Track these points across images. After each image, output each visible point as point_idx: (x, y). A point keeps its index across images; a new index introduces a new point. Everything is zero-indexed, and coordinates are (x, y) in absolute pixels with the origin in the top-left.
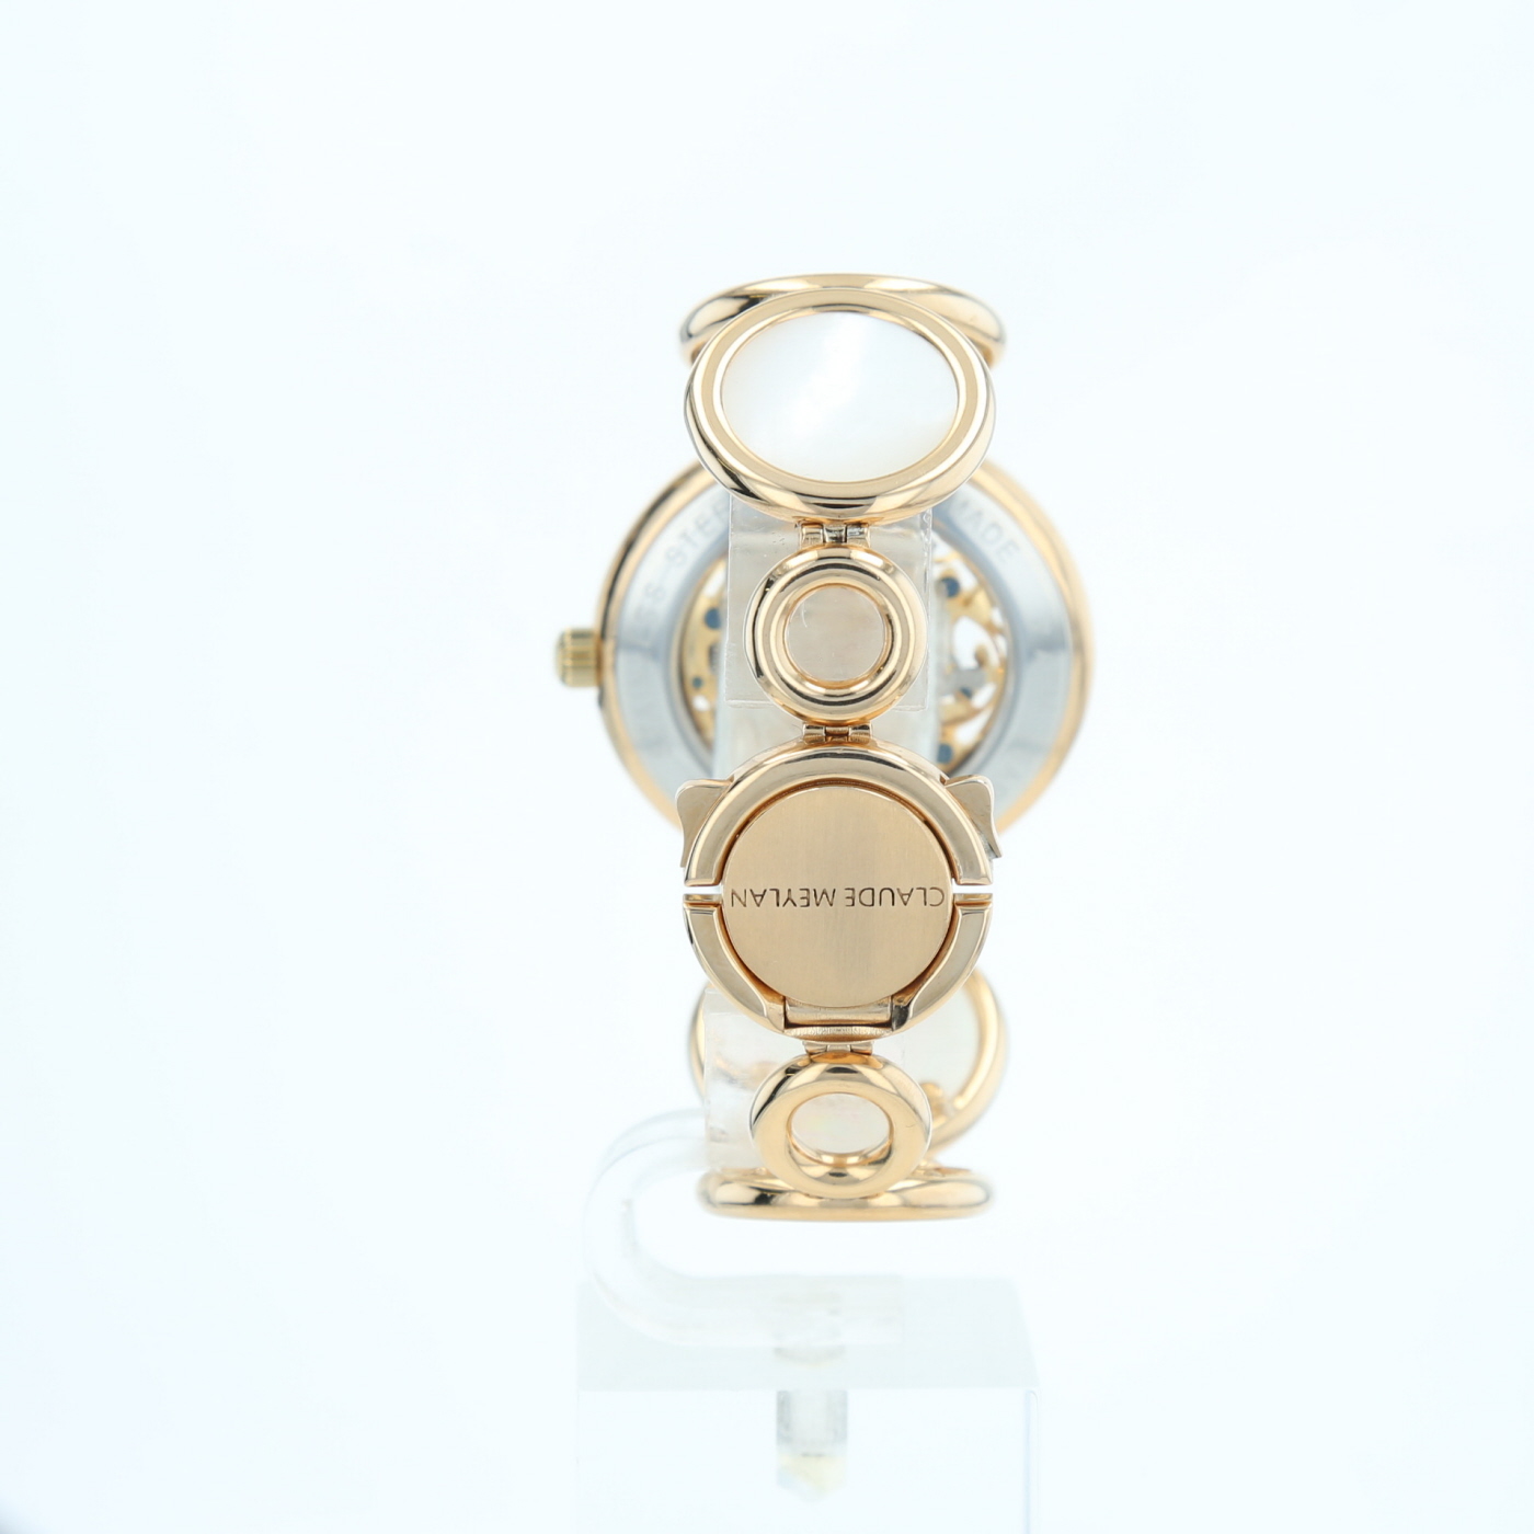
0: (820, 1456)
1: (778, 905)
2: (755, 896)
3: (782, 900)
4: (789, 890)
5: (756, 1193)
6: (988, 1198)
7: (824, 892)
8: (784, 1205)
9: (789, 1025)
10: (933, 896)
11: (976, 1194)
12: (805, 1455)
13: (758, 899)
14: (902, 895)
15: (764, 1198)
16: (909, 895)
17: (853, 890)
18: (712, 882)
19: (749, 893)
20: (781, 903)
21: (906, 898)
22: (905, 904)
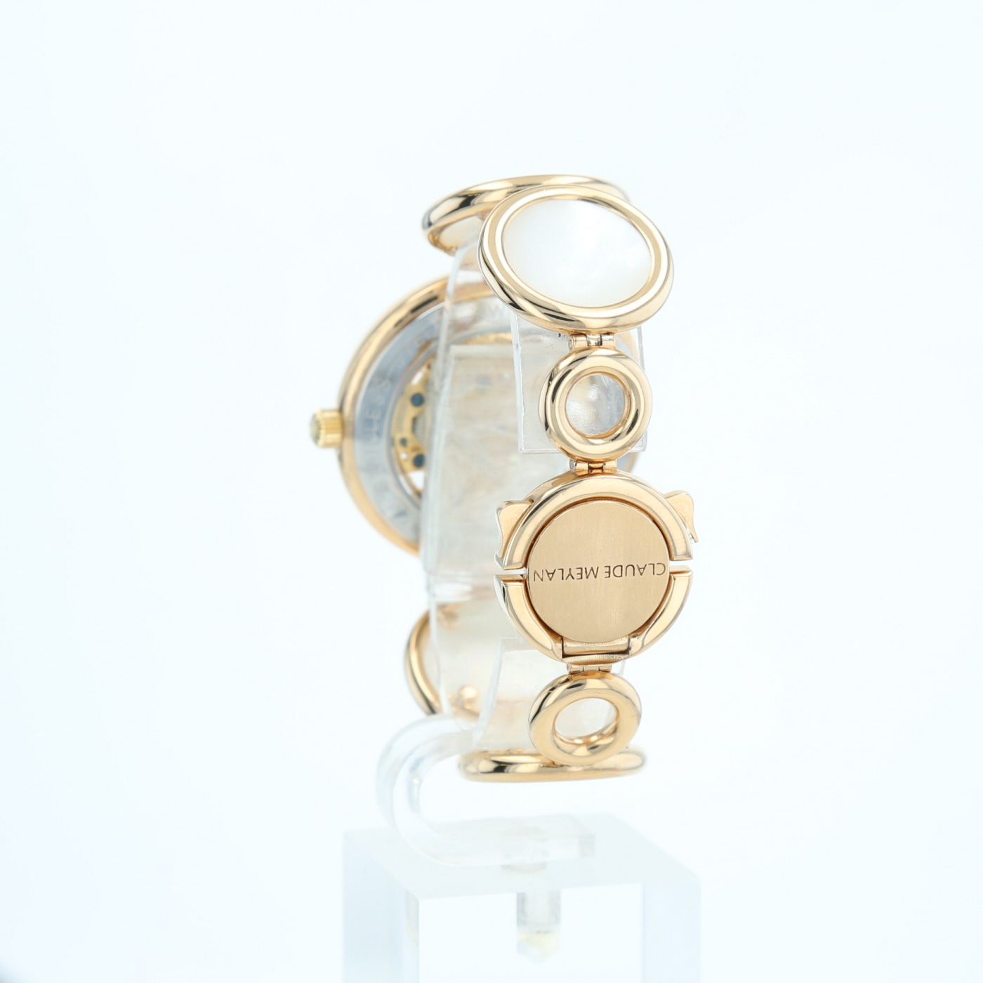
0: (546, 932)
1: (563, 579)
2: (548, 574)
3: (566, 575)
4: (570, 569)
5: (494, 766)
6: (642, 764)
7: (592, 569)
8: (513, 772)
9: (565, 656)
10: (659, 569)
11: (635, 761)
12: (538, 932)
13: (551, 576)
14: (639, 569)
15: (501, 768)
16: (644, 568)
17: (609, 567)
18: (521, 565)
19: (545, 572)
20: (565, 578)
21: (642, 570)
22: (641, 574)
